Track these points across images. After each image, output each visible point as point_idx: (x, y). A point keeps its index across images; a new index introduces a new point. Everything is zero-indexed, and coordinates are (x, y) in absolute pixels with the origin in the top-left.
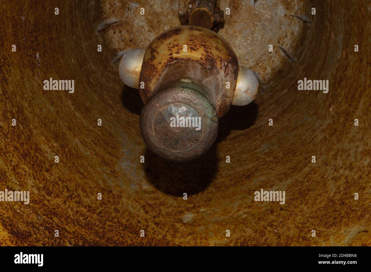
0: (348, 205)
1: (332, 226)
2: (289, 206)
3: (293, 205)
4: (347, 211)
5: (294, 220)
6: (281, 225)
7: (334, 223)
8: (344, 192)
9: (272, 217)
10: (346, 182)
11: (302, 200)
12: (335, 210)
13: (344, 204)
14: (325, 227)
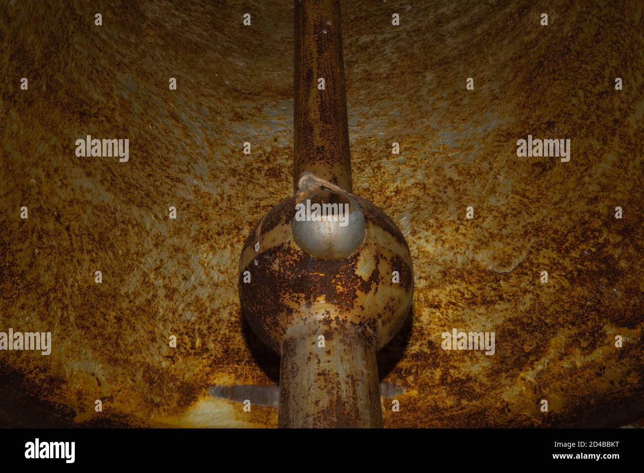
0: (120, 330)
1: (83, 328)
2: (78, 235)
3: (82, 242)
4: (112, 334)
5: (63, 264)
6: (49, 251)
7: (88, 328)
8: (135, 309)
9: (51, 226)
10: (149, 301)
11: (95, 249)
12: (105, 315)
13: (119, 324)
14: (76, 320)
